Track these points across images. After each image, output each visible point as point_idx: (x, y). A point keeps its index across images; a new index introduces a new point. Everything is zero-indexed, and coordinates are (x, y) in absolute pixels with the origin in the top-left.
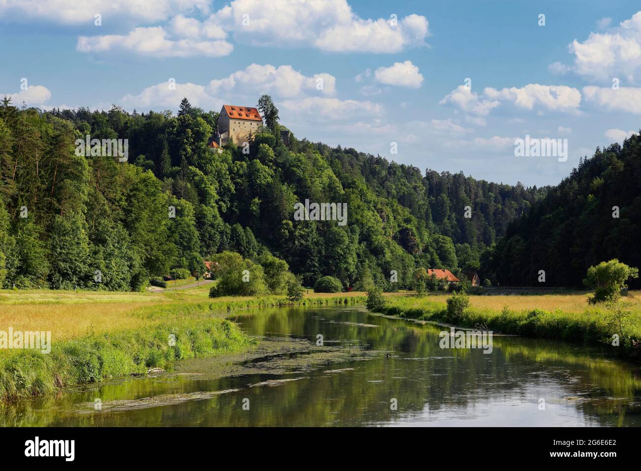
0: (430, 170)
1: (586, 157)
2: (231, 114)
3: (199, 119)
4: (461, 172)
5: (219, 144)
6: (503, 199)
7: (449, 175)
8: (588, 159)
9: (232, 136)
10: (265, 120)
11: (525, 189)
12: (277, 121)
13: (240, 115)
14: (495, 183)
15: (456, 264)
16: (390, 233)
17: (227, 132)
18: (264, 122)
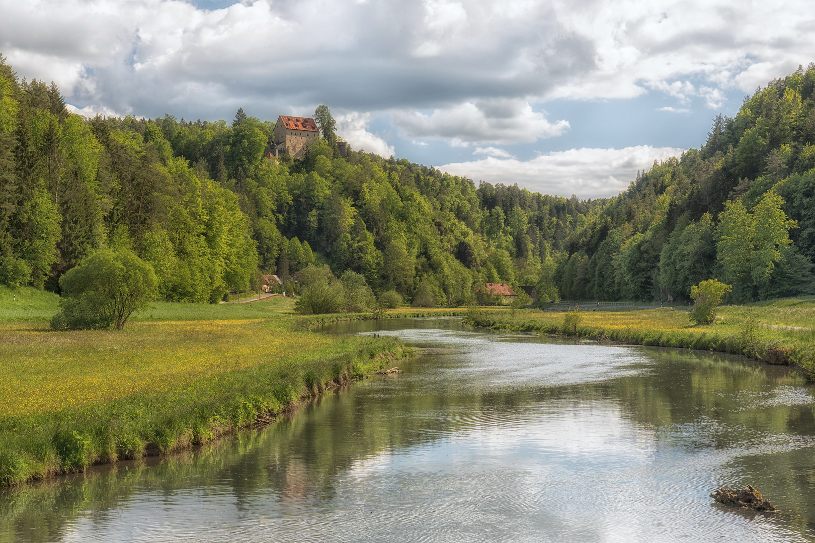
0: (484, 182)
1: (644, 171)
2: (287, 125)
3: (255, 129)
4: (516, 184)
5: (275, 155)
6: (558, 212)
7: (503, 187)
8: (645, 172)
9: (288, 147)
10: (322, 131)
11: (580, 202)
12: (334, 132)
13: (296, 126)
14: (550, 195)
15: (513, 278)
16: (447, 247)
17: (283, 143)
18: (321, 133)
